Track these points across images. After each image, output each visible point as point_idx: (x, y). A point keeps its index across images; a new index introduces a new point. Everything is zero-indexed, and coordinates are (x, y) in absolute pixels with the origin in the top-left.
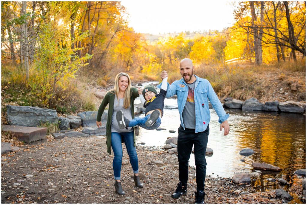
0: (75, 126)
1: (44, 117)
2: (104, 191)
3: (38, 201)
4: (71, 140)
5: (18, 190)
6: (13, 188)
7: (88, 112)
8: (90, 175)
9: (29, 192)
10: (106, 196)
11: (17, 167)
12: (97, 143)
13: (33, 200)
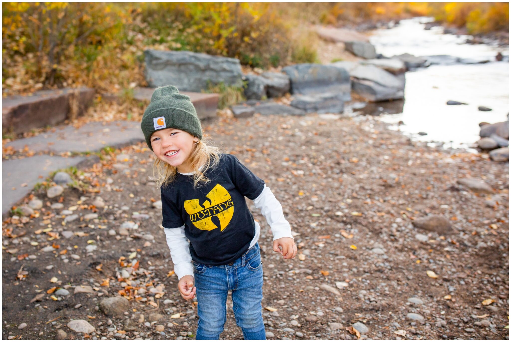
0: (276, 93)
1: (214, 74)
2: (343, 267)
3: (169, 282)
4: (267, 120)
5: (127, 244)
6: (118, 237)
7: (302, 66)
8: (307, 210)
9: (150, 253)
10: (351, 286)
11: (144, 180)
12: (321, 129)
13: (157, 276)
